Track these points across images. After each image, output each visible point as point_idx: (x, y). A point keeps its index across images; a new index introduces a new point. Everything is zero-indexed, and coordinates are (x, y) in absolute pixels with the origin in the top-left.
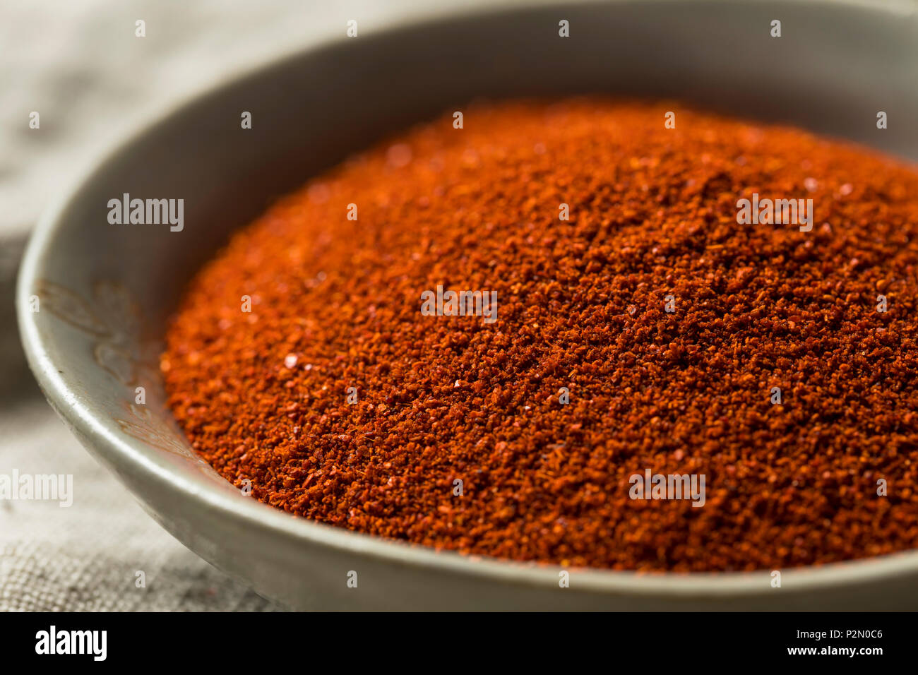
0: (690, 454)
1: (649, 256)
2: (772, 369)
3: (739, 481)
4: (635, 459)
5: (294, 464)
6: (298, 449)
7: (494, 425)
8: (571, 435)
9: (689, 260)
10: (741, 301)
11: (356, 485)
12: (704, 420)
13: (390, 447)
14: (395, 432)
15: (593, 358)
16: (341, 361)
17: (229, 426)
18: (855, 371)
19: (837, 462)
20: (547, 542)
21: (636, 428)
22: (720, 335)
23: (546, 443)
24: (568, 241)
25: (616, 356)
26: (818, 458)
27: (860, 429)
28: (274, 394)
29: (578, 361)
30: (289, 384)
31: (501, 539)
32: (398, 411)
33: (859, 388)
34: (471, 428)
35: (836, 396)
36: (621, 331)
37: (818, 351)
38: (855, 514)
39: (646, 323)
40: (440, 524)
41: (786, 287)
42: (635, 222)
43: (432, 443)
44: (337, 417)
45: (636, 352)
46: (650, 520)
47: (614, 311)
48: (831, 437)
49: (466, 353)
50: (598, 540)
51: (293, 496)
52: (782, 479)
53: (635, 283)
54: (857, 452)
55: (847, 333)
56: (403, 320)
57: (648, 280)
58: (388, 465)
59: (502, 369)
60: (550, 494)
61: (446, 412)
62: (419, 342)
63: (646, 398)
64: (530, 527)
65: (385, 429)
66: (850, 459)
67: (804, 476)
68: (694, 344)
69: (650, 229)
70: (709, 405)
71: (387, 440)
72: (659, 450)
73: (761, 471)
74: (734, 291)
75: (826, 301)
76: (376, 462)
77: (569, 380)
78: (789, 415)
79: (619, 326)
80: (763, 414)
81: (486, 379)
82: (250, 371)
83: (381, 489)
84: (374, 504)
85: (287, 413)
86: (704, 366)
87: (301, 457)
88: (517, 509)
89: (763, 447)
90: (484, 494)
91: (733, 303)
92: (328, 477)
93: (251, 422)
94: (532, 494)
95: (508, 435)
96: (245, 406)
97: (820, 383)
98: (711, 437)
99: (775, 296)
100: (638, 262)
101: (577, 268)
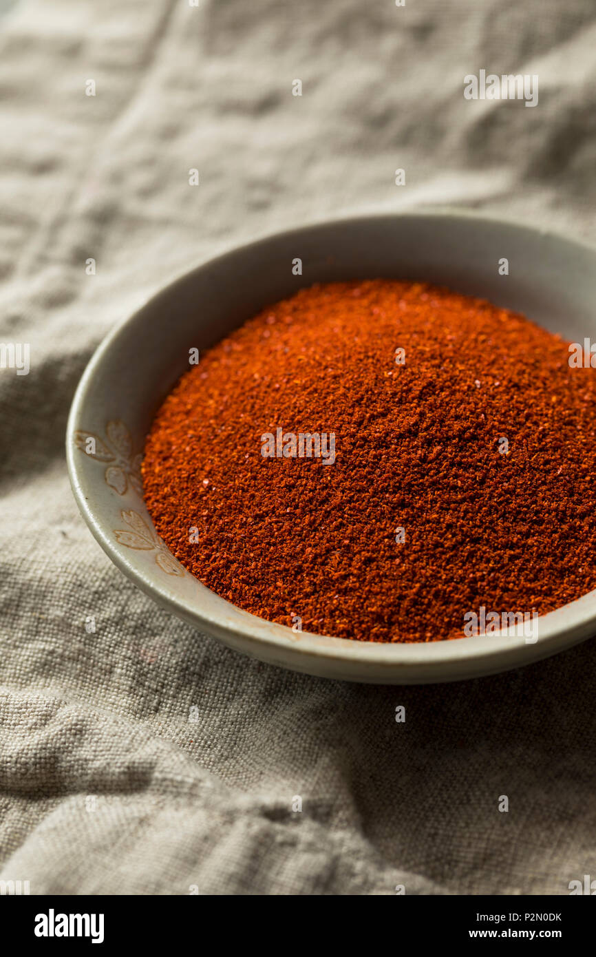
0: (403, 561)
1: (388, 439)
2: (447, 510)
3: (427, 577)
4: (375, 563)
5: (205, 548)
6: (207, 539)
7: (306, 537)
8: (344, 547)
9: (409, 442)
10: (434, 468)
11: (236, 565)
12: (411, 541)
13: (254, 544)
14: (256, 536)
15: (357, 500)
16: (231, 487)
17: (174, 519)
18: (490, 511)
19: (477, 567)
20: (330, 609)
21: (377, 544)
22: (422, 489)
23: (331, 550)
24: (348, 426)
25: (369, 499)
26: (468, 565)
27: (490, 547)
28: (197, 503)
29: (349, 502)
30: (204, 498)
31: (307, 604)
32: (258, 523)
33: (491, 522)
34: (294, 538)
35: (480, 527)
36: (372, 484)
37: (472, 499)
38: (484, 598)
39: (385, 481)
40: (277, 592)
41: (458, 458)
42: (384, 415)
43: (274, 544)
44: (228, 522)
45: (379, 498)
46: (381, 600)
47: (369, 473)
48: (475, 552)
49: (294, 492)
50: (355, 610)
51: (204, 567)
52: (448, 577)
53: (381, 455)
54: (488, 561)
55: (489, 487)
56: (262, 466)
57: (387, 454)
58: (252, 555)
59: (311, 504)
60: (332, 581)
61: (282, 527)
62: (270, 482)
63: (382, 527)
64: (321, 599)
65: (251, 533)
66: (483, 565)
67: (460, 576)
68: (408, 494)
69: (391, 421)
70: (415, 531)
71: (252, 540)
72: (388, 558)
73: (439, 572)
74: (431, 462)
75: (478, 466)
76: (246, 552)
77: (344, 513)
78: (454, 540)
79: (371, 481)
80: (441, 538)
81: (303, 509)
82: (185, 485)
83: (248, 569)
84: (245, 577)
85: (203, 516)
86: (413, 508)
87: (208, 544)
88: (315, 587)
89: (440, 558)
90: (299, 577)
91: (430, 469)
92: (222, 558)
93: (185, 518)
94: (323, 580)
95: (312, 543)
96: (182, 508)
97: (472, 519)
98: (415, 552)
99: (452, 465)
100: (383, 442)
101: (351, 443)
